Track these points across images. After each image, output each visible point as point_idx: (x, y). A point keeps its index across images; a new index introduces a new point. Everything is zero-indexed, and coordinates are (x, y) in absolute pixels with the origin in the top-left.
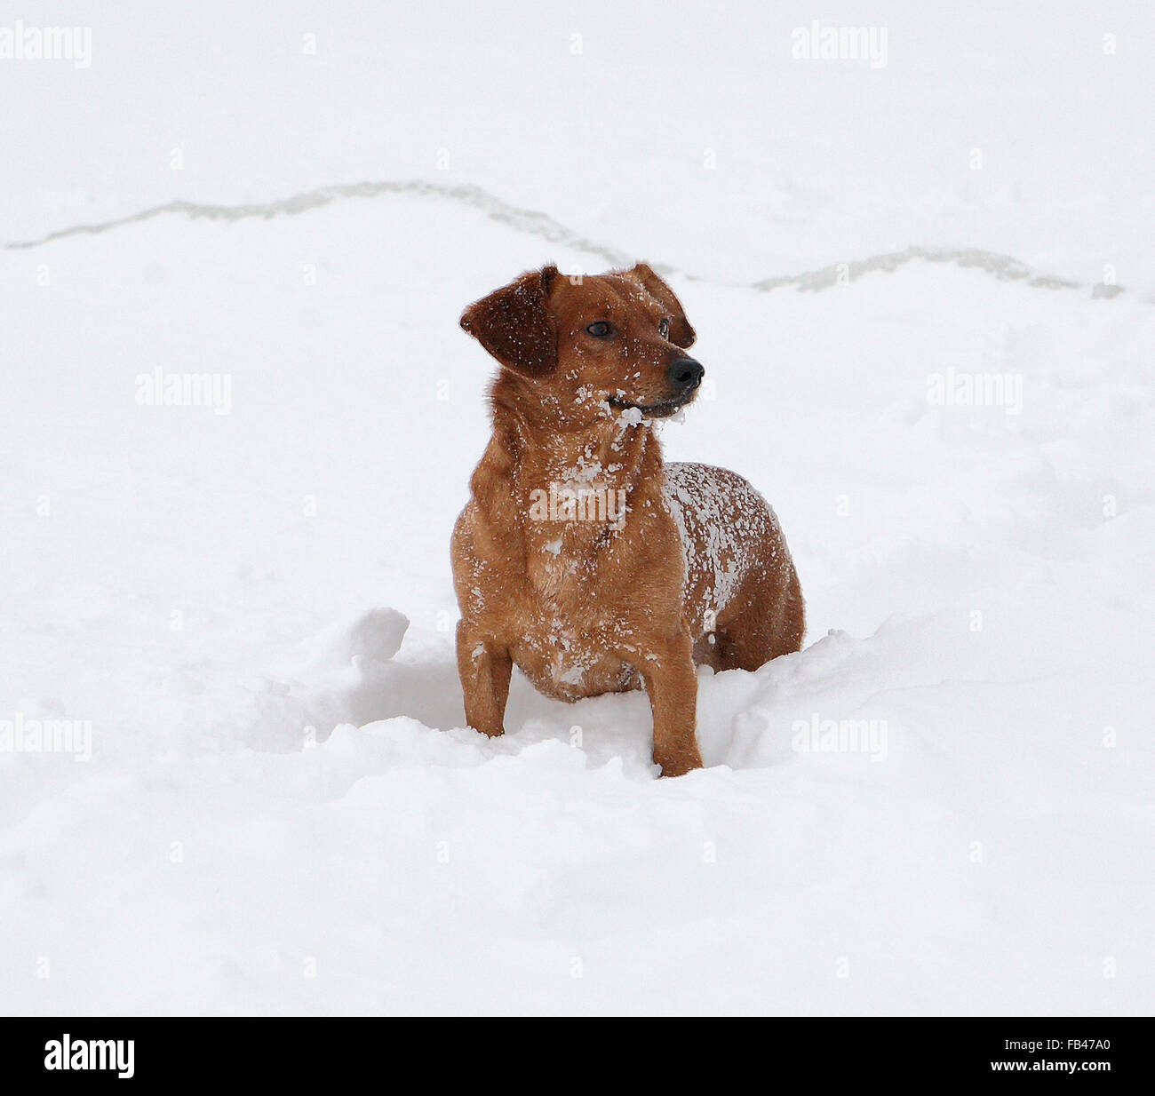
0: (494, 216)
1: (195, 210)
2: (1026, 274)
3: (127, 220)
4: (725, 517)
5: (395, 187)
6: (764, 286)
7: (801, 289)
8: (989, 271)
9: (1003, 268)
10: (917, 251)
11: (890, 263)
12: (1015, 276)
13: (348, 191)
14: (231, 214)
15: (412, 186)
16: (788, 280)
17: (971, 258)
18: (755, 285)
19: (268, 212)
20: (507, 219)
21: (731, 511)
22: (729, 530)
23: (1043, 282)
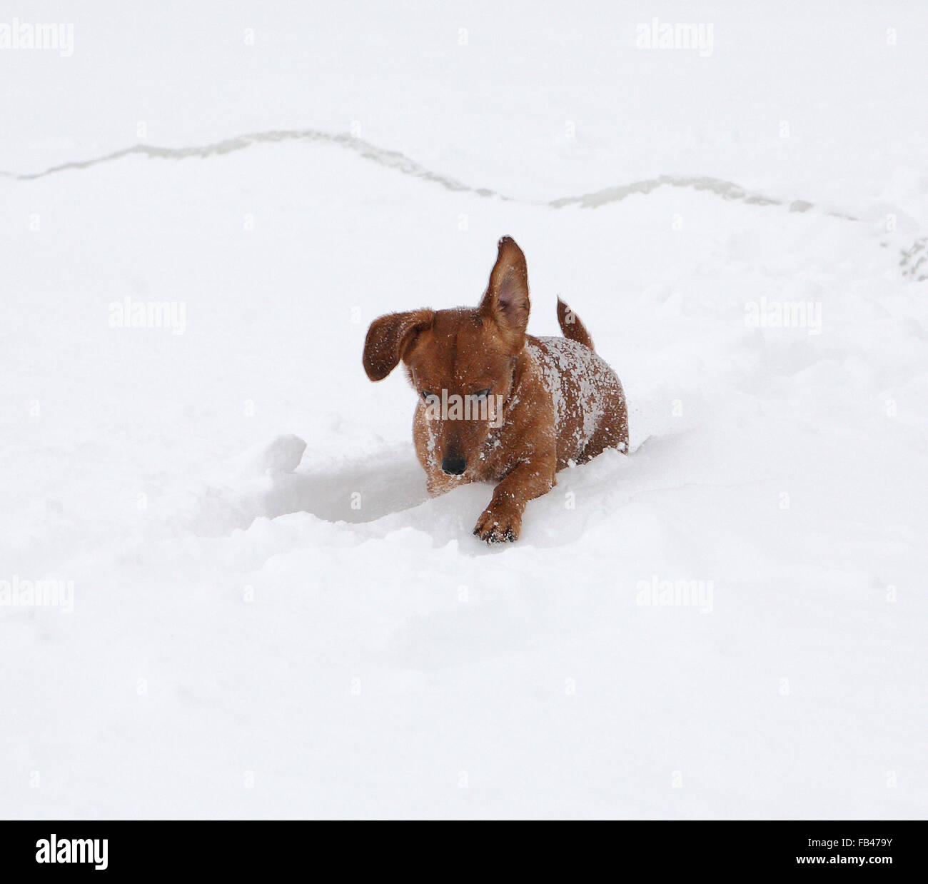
0: (365, 155)
1: (153, 152)
2: (743, 195)
3: (104, 159)
4: (589, 372)
5: (294, 135)
6: (557, 204)
7: (584, 206)
8: (717, 192)
9: (726, 190)
10: (665, 179)
11: (646, 187)
12: (735, 196)
13: (262, 137)
14: (178, 154)
15: (307, 134)
16: (574, 200)
17: (703, 184)
18: (551, 204)
19: (204, 153)
20: (374, 157)
21: (592, 368)
22: (592, 382)
23: (756, 200)
